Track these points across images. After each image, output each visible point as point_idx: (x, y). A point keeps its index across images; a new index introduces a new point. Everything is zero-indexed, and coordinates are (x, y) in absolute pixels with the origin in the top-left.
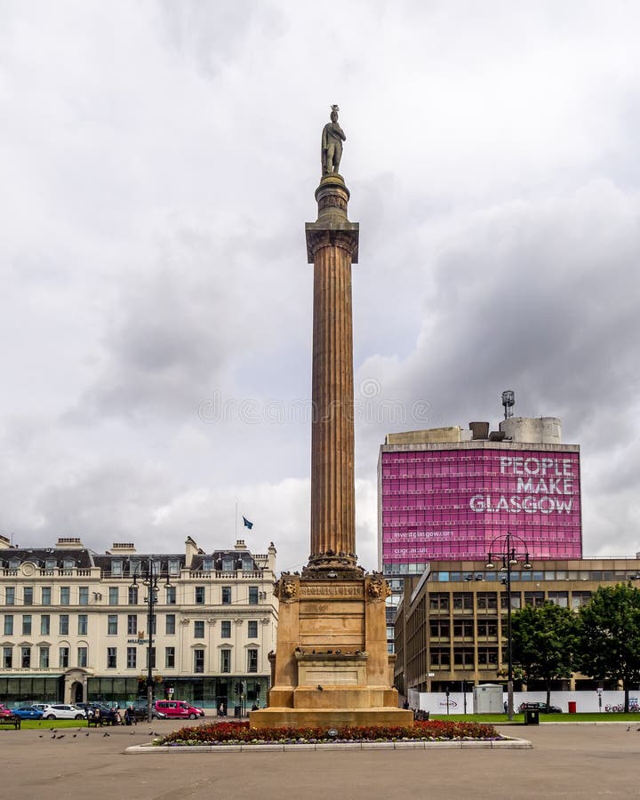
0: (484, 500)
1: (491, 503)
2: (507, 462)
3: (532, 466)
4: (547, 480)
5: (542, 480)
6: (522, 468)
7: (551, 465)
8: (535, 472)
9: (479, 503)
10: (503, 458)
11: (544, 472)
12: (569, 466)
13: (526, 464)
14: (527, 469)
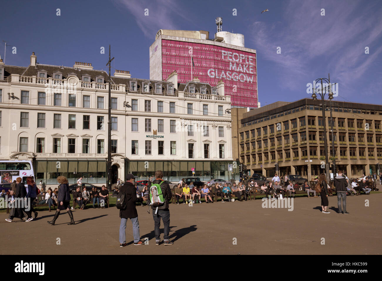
0: (215, 72)
1: (218, 73)
2: (225, 53)
3: (236, 57)
4: (242, 65)
5: (240, 65)
6: (231, 58)
7: (244, 58)
8: (237, 61)
9: (212, 73)
10: (223, 51)
11: (241, 61)
12: (252, 59)
13: (233, 56)
14: (233, 58)
